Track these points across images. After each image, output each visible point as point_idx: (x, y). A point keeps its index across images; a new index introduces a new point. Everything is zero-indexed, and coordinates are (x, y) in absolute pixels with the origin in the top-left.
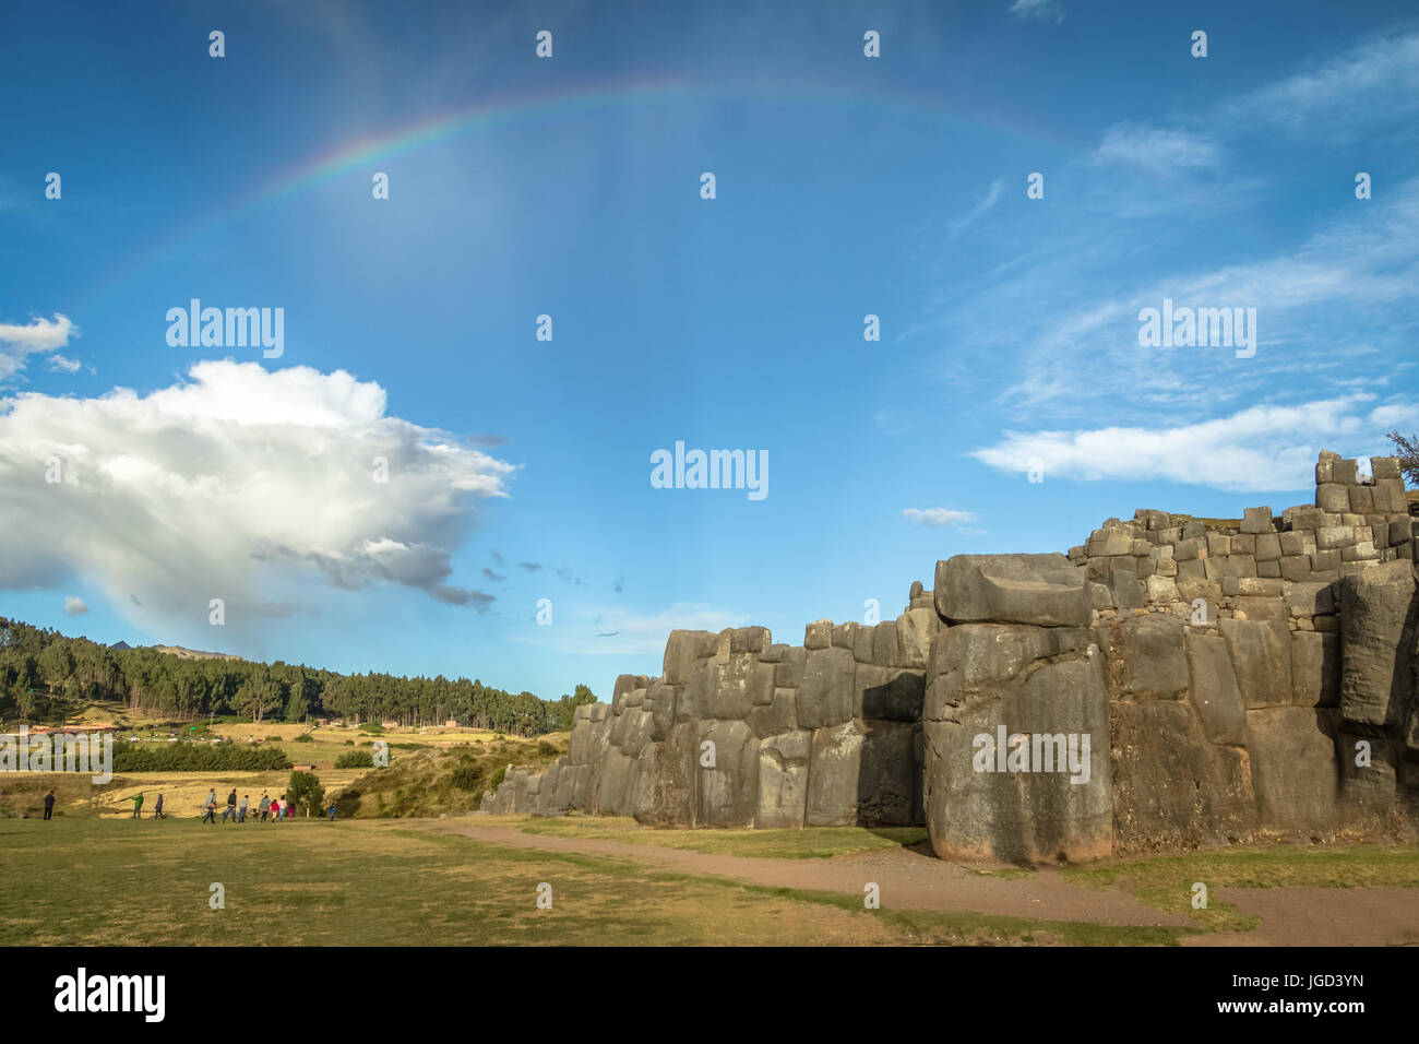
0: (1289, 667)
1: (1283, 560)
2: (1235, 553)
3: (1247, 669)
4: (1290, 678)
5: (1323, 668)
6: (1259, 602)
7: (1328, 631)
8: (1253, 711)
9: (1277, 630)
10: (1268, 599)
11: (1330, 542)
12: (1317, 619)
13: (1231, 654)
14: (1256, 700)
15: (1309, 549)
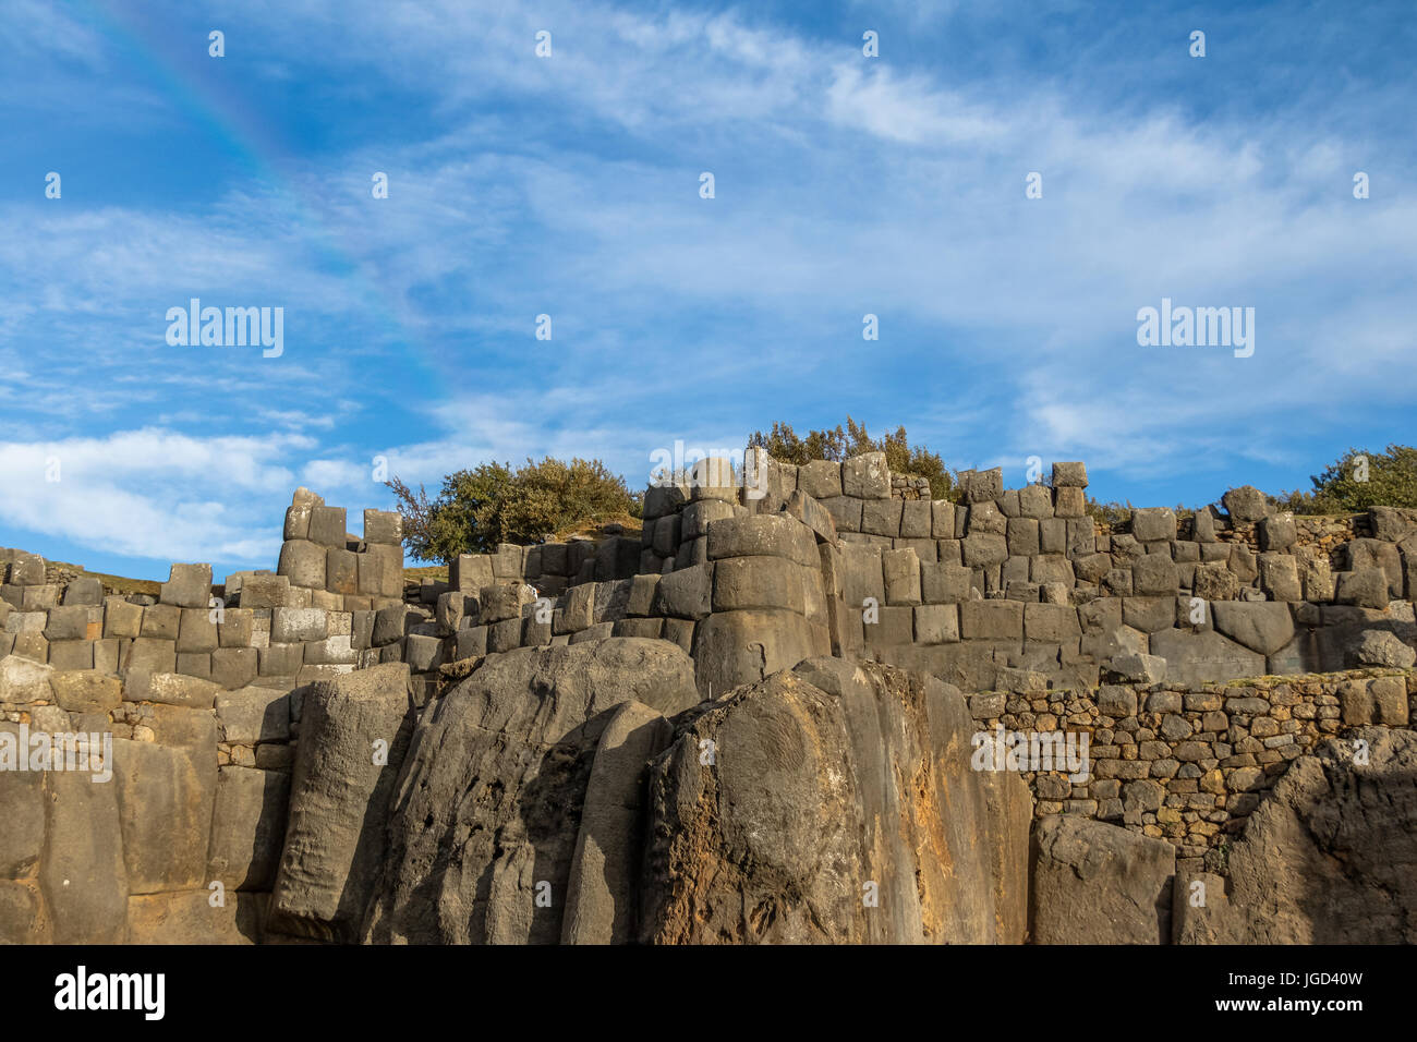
0: (208, 825)
1: (218, 653)
2: (147, 634)
3: (142, 826)
4: (206, 842)
5: (258, 828)
6: (179, 715)
7: (276, 770)
8: (141, 899)
9: (198, 762)
10: (193, 711)
11: (290, 630)
12: (262, 747)
13: (120, 799)
14: (148, 879)
15: (259, 639)
